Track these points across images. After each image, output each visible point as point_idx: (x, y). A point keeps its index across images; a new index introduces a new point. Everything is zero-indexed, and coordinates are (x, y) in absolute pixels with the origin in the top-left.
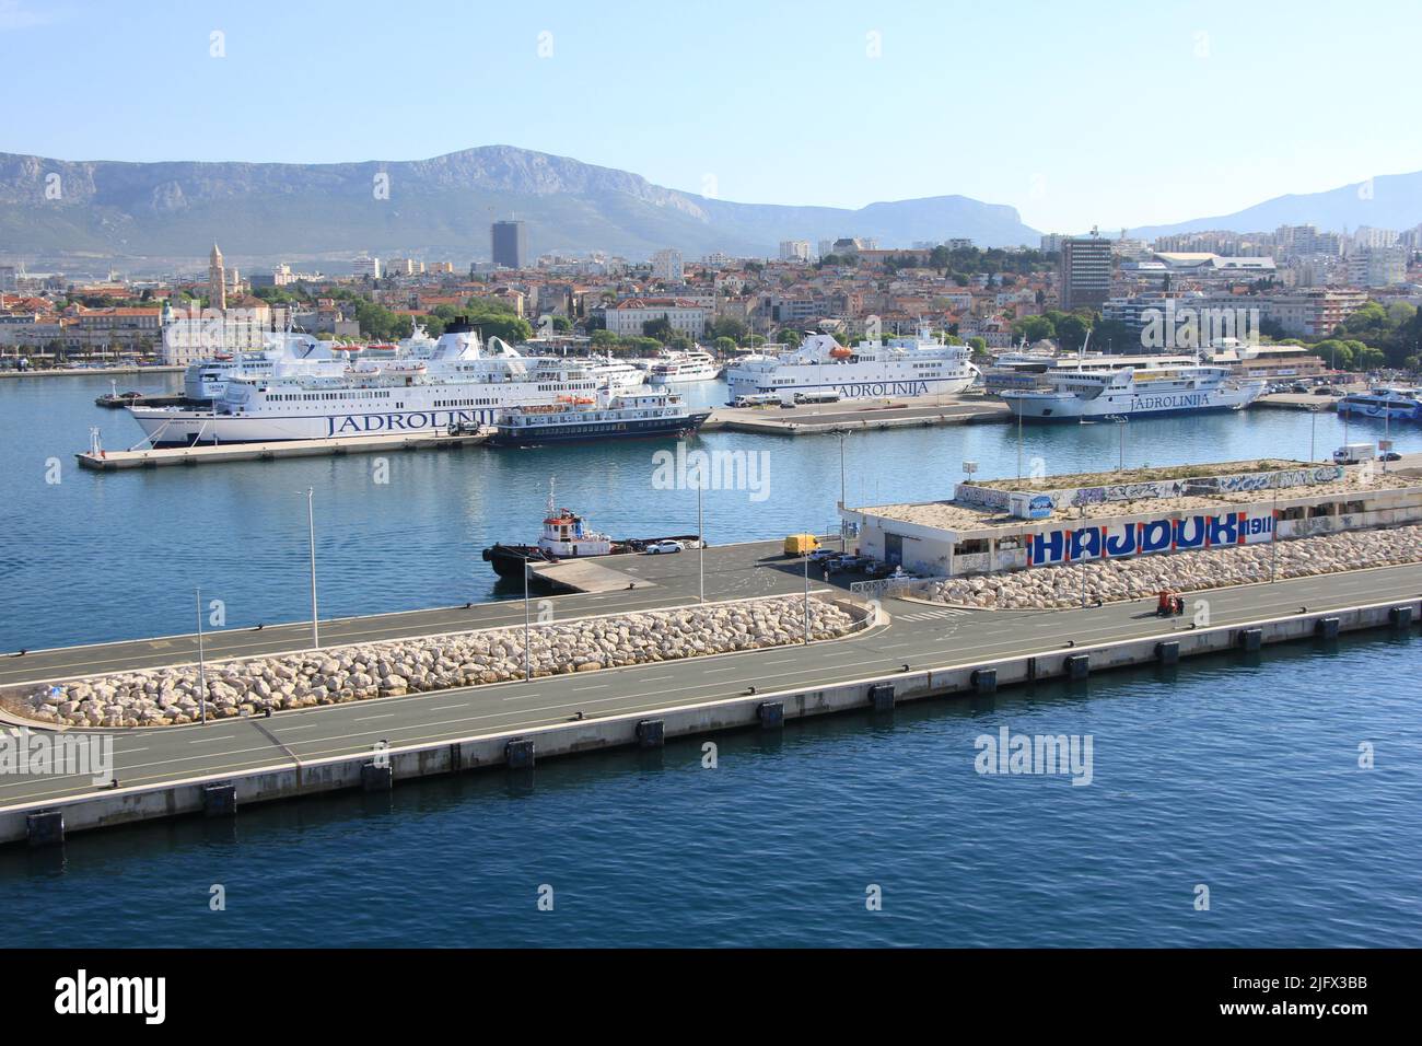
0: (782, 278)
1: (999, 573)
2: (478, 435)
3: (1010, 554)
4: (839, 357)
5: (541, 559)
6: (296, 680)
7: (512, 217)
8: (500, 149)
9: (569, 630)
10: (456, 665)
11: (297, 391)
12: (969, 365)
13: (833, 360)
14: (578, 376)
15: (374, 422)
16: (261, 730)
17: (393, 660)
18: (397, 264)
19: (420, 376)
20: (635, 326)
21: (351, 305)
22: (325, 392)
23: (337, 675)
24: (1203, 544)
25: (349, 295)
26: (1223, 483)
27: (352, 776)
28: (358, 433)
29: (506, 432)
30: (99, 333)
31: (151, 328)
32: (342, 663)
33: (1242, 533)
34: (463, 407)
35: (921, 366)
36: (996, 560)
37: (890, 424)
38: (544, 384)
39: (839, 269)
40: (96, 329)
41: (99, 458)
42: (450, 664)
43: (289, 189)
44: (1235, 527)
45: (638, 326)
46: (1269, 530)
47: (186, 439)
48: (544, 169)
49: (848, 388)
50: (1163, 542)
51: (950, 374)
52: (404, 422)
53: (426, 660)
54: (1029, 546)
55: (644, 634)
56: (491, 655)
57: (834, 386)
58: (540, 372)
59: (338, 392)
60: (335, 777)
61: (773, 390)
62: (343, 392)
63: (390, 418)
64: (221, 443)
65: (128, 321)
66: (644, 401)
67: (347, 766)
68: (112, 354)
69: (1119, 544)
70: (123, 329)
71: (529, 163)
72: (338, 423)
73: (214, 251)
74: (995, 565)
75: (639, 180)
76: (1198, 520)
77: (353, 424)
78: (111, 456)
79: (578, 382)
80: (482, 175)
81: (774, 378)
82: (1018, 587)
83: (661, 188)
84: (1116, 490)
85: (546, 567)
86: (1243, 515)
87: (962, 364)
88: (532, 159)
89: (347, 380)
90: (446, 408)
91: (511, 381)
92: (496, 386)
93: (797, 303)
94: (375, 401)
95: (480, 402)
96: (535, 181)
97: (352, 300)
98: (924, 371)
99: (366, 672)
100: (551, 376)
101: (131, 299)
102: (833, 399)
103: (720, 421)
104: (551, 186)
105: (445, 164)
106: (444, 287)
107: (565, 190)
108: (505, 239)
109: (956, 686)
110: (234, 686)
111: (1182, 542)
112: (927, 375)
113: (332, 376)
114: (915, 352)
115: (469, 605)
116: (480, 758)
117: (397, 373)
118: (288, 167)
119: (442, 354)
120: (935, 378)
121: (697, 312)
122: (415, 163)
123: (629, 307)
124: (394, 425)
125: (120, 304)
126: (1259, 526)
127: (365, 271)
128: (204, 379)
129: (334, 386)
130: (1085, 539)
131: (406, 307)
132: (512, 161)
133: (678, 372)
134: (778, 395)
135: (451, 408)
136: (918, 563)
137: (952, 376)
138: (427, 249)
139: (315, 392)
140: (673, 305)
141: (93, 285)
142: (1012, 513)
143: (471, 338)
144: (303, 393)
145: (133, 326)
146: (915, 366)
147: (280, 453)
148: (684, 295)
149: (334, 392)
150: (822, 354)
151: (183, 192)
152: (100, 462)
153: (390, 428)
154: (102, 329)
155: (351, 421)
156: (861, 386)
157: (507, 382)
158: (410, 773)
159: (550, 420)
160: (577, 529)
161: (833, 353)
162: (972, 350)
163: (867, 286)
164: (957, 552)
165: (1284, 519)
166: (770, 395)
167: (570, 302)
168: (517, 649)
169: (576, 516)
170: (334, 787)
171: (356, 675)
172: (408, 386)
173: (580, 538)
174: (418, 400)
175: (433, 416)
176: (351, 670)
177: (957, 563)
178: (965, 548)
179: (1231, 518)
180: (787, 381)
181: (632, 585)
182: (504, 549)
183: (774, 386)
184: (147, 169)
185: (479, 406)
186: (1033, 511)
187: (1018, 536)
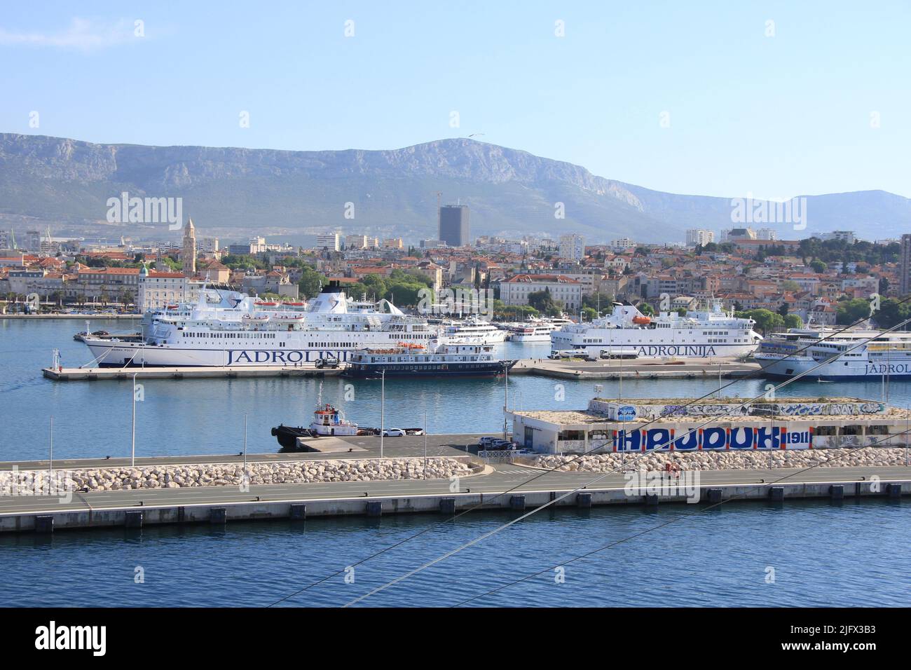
0: (663, 261)
1: (590, 454)
2: (337, 369)
3: (601, 442)
4: (642, 324)
5: (309, 436)
6: (113, 480)
7: (457, 203)
8: (461, 143)
9: (287, 466)
10: (212, 479)
11: (206, 330)
12: (753, 334)
13: (636, 325)
14: (421, 329)
15: (262, 356)
16: (80, 497)
17: (174, 474)
18: (354, 239)
19: (299, 323)
20: (523, 297)
21: (299, 272)
22: (227, 332)
23: (138, 480)
24: (752, 447)
25: (300, 264)
26: (783, 409)
27: (121, 518)
28: (250, 364)
29: (357, 367)
30: (92, 287)
31: (133, 285)
32: (143, 473)
33: (783, 441)
34: (331, 348)
35: (710, 333)
36: (588, 445)
37: (658, 375)
38: (394, 333)
39: (716, 255)
40: (90, 284)
41: (57, 371)
42: (208, 478)
43: (278, 172)
44: (778, 437)
45: (526, 297)
46: (806, 441)
47: (123, 362)
48: (500, 160)
49: (647, 349)
50: (719, 443)
51: (735, 341)
52: (285, 357)
53: (194, 475)
54: (615, 438)
55: (334, 471)
56: (235, 475)
57: (635, 347)
58: (392, 324)
59: (237, 333)
60: (111, 518)
61: (584, 347)
62: (240, 332)
63: (274, 353)
64: (147, 366)
65: (116, 279)
66: (464, 349)
67: (118, 513)
68: (100, 304)
69: (685, 442)
70: (111, 284)
71: (486, 154)
72: (235, 355)
73: (189, 224)
74: (588, 448)
75: (583, 171)
76: (748, 431)
77: (247, 356)
78: (65, 371)
79: (420, 333)
80: (445, 164)
81: (585, 338)
82: (596, 462)
83: (602, 178)
84: (696, 408)
85: (309, 440)
86: (784, 429)
87: (747, 333)
88: (488, 151)
89: (244, 324)
90: (318, 348)
91: (368, 330)
92: (357, 334)
93: (662, 282)
94: (263, 340)
95: (344, 345)
96: (490, 171)
97: (301, 268)
98: (714, 337)
99: (157, 480)
100: (399, 328)
101: (127, 261)
102: (633, 357)
103: (527, 367)
104: (504, 175)
105: (413, 154)
106: (384, 260)
107: (516, 179)
108: (451, 220)
109: (500, 504)
110: (77, 482)
111: (735, 445)
112: (715, 341)
113: (235, 321)
114: (705, 322)
115: (241, 453)
116: (196, 516)
117: (282, 321)
118: (279, 153)
119: (318, 308)
120: (723, 343)
121: (576, 287)
122: (388, 152)
123: (519, 281)
124: (277, 359)
125: (116, 265)
126: (798, 438)
127: (324, 244)
128: (155, 323)
129: (234, 328)
130: (658, 437)
131: (342, 275)
132: (472, 153)
133: (533, 333)
134: (586, 351)
135: (321, 348)
136: (540, 445)
137: (737, 343)
138: (393, 227)
139: (220, 332)
140: (556, 280)
141: (100, 248)
142: (609, 418)
143: (340, 297)
144: (210, 332)
145: (119, 282)
146: (705, 333)
147: (188, 375)
148: (568, 273)
149: (233, 332)
150: (626, 320)
151: (190, 172)
152: (57, 375)
153: (274, 361)
154: (95, 284)
155: (245, 354)
156: (658, 348)
157: (365, 331)
158: (154, 520)
159: (390, 359)
160: (336, 418)
161: (635, 320)
162: (754, 322)
163: (731, 270)
164: (560, 438)
165: (819, 434)
166: (580, 351)
167: (478, 276)
168: (252, 473)
169: (336, 410)
170: (109, 524)
171: (150, 480)
172: (289, 330)
173: (337, 424)
174: (297, 341)
175: (307, 354)
176: (148, 478)
177: (560, 446)
178: (567, 436)
179: (775, 430)
180: (595, 341)
181: (351, 450)
182: (285, 429)
183: (585, 344)
184: (161, 151)
185: (343, 348)
186: (621, 415)
187: (607, 431)
